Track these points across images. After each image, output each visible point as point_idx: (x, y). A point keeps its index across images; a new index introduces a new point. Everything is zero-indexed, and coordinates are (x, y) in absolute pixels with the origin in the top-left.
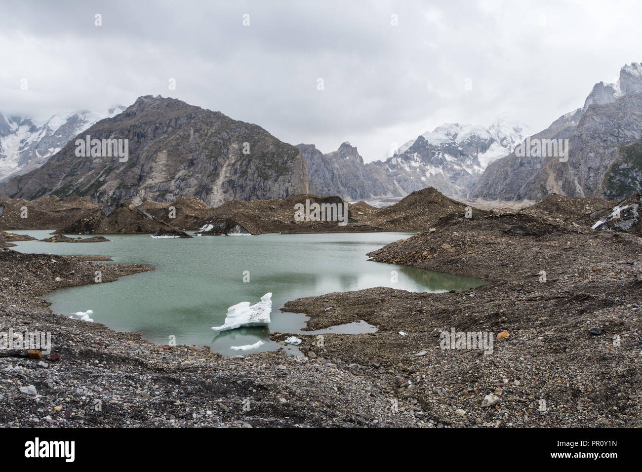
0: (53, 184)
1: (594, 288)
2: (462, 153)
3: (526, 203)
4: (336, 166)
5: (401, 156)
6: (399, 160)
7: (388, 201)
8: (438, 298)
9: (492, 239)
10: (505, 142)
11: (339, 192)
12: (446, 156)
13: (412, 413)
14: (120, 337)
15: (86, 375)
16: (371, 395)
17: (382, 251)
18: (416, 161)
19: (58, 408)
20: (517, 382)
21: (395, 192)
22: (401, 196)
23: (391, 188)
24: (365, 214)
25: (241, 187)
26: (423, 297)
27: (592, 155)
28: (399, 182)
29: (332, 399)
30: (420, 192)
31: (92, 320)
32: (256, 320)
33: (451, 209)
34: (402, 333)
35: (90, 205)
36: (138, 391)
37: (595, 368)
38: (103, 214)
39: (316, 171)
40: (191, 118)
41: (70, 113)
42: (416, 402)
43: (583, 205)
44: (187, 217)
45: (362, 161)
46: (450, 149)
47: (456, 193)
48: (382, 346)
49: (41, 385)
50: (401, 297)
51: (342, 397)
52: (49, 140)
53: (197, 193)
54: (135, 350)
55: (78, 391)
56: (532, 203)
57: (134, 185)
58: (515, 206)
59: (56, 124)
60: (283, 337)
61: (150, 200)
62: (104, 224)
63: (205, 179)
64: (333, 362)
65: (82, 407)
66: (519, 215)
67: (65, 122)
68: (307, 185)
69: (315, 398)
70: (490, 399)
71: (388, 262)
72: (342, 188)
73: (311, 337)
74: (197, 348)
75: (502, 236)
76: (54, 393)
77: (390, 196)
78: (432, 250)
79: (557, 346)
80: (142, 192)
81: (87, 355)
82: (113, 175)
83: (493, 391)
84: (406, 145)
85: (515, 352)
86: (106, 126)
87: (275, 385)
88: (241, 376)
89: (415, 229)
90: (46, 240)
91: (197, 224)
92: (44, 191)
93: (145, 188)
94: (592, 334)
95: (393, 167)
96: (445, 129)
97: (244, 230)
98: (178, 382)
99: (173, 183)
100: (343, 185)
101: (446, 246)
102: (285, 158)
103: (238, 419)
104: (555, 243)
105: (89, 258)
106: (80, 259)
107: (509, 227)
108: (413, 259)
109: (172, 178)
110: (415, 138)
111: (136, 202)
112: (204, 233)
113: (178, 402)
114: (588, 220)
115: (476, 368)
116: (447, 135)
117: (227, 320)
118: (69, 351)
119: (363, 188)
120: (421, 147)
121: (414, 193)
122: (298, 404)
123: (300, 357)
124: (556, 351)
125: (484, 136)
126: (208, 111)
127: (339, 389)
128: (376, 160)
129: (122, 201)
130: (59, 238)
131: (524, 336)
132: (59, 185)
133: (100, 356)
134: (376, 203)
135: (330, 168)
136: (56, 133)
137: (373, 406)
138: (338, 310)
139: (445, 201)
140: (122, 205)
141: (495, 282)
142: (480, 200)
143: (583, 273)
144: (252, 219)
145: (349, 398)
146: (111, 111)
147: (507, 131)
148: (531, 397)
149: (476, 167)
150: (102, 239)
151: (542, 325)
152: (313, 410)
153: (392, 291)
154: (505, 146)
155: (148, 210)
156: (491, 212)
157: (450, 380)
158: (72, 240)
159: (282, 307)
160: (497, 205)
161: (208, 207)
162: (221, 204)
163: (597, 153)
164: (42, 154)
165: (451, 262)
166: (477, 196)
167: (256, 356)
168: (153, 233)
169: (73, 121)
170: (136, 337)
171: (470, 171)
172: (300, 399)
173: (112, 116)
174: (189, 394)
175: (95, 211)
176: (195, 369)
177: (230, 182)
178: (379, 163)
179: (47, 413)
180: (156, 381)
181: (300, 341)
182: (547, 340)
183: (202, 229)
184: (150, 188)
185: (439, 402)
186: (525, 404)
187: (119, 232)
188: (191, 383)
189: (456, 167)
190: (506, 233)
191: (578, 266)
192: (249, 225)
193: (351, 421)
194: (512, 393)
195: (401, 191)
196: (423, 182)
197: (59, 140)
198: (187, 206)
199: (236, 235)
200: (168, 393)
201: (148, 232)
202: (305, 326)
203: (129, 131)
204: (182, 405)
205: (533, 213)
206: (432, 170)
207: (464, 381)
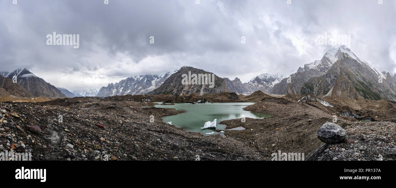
0: (162, 91)
1: (297, 116)
2: (268, 82)
3: (284, 95)
4: (234, 84)
5: (252, 81)
6: (252, 83)
7: (248, 94)
8: (261, 120)
9: (275, 104)
10: (279, 79)
11: (235, 91)
12: (264, 82)
13: (254, 150)
14: (178, 129)
15: (171, 138)
16: (243, 146)
17: (246, 107)
18: (256, 83)
19: (165, 145)
20: (280, 140)
21: (250, 91)
22: (252, 92)
23: (249, 90)
24: (242, 97)
25: (208, 90)
26: (257, 120)
27: (298, 84)
28: (251, 88)
29: (233, 148)
30: (257, 92)
31: (171, 124)
32: (212, 126)
33: (265, 96)
34: (252, 130)
35: (170, 96)
36: (183, 143)
37: (297, 135)
38: (173, 98)
39: (229, 85)
40: (195, 72)
41: (165, 73)
42: (255, 147)
43: (296, 96)
44: (194, 98)
45: (241, 83)
46: (265, 80)
47: (266, 92)
48: (246, 133)
49: (161, 139)
50: (252, 120)
51: (235, 147)
52: (161, 81)
53: (197, 92)
54: (182, 132)
55: (169, 141)
56: (285, 95)
57: (181, 90)
58: (281, 96)
59: (163, 76)
60: (219, 131)
61: (184, 94)
62: (174, 101)
63: (198, 88)
64: (233, 138)
65: (170, 145)
66: (282, 98)
67: (164, 75)
68: (226, 89)
69: (228, 147)
70: (273, 145)
71: (248, 110)
72: (236, 90)
73: (227, 131)
74: (197, 133)
75: (277, 104)
76: (164, 141)
77: (249, 92)
78: (260, 107)
79: (289, 131)
80: (183, 92)
81: (171, 133)
82: (175, 88)
83: (274, 143)
84: (253, 78)
85: (280, 133)
86: (174, 75)
87: (217, 144)
88: (208, 141)
89: (256, 102)
90: (161, 105)
91: (196, 100)
92: (160, 93)
93: (183, 91)
94: (296, 127)
95: (250, 84)
96: (264, 75)
97: (209, 102)
98: (192, 141)
99: (190, 89)
100: (236, 89)
101: (263, 106)
102: (220, 82)
103: (208, 152)
104: (290, 106)
105: (171, 109)
106: (169, 109)
107: (279, 101)
108: (255, 110)
109: (190, 88)
110: (256, 77)
111: (181, 95)
112: (199, 103)
113: (192, 147)
114: (297, 100)
115: (270, 138)
116: (264, 76)
117: (205, 126)
118: (167, 131)
119: (242, 90)
120: (257, 80)
121: (255, 92)
122: (224, 149)
123: (224, 136)
124: (289, 132)
125: (274, 77)
126: (199, 69)
127: (235, 145)
128: (245, 83)
129: (178, 95)
130: (164, 104)
131: (282, 129)
132: (164, 91)
133: (173, 133)
134: (245, 95)
135: (233, 84)
136: (163, 78)
137: (244, 149)
138: (235, 124)
139: (263, 94)
140: (178, 96)
141: (275, 115)
142: (272, 94)
143: (295, 113)
144: (211, 99)
145: (237, 147)
146: (175, 72)
147: (279, 77)
148: (283, 143)
149: (271, 85)
150: (173, 104)
151: (286, 126)
152: (227, 151)
153: (249, 118)
154: (279, 80)
155: (184, 97)
156: (275, 97)
157: (264, 141)
158: (167, 105)
159: (219, 123)
160: (276, 96)
161: (199, 96)
162: (203, 95)
163: (299, 84)
164: (160, 84)
165: (265, 110)
166: (272, 93)
167: (212, 136)
168: (185, 103)
169: (166, 75)
170: (182, 129)
171: (270, 86)
172: (224, 148)
173: (175, 73)
174: (195, 145)
175: (172, 97)
176: (196, 139)
177: (205, 89)
178: (246, 83)
179: (162, 146)
180: (187, 141)
181: (224, 132)
182: (287, 129)
183: (198, 101)
184: (185, 91)
185: (261, 147)
186: (282, 145)
187: (177, 103)
188: (195, 142)
189: (267, 85)
190: (278, 103)
191: (294, 111)
192: (210, 100)
193: (238, 153)
194: (279, 143)
195: (252, 91)
196: (258, 89)
197: (163, 80)
198: (194, 95)
199: (207, 103)
200: (190, 144)
201: (184, 102)
202: (226, 128)
203: (179, 76)
204: (193, 148)
205: (285, 98)
206: (260, 86)
207: (267, 141)
